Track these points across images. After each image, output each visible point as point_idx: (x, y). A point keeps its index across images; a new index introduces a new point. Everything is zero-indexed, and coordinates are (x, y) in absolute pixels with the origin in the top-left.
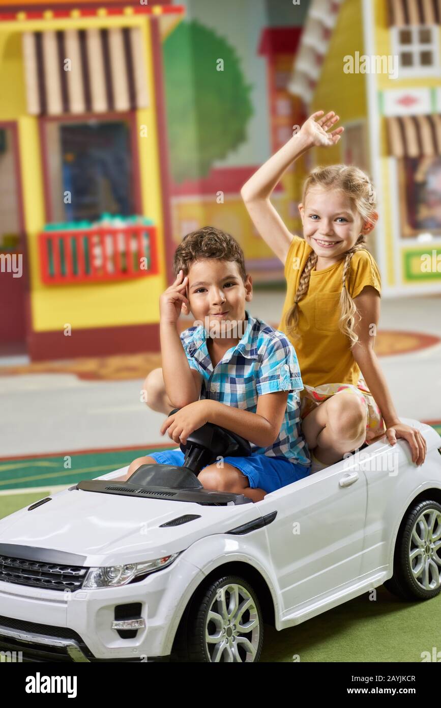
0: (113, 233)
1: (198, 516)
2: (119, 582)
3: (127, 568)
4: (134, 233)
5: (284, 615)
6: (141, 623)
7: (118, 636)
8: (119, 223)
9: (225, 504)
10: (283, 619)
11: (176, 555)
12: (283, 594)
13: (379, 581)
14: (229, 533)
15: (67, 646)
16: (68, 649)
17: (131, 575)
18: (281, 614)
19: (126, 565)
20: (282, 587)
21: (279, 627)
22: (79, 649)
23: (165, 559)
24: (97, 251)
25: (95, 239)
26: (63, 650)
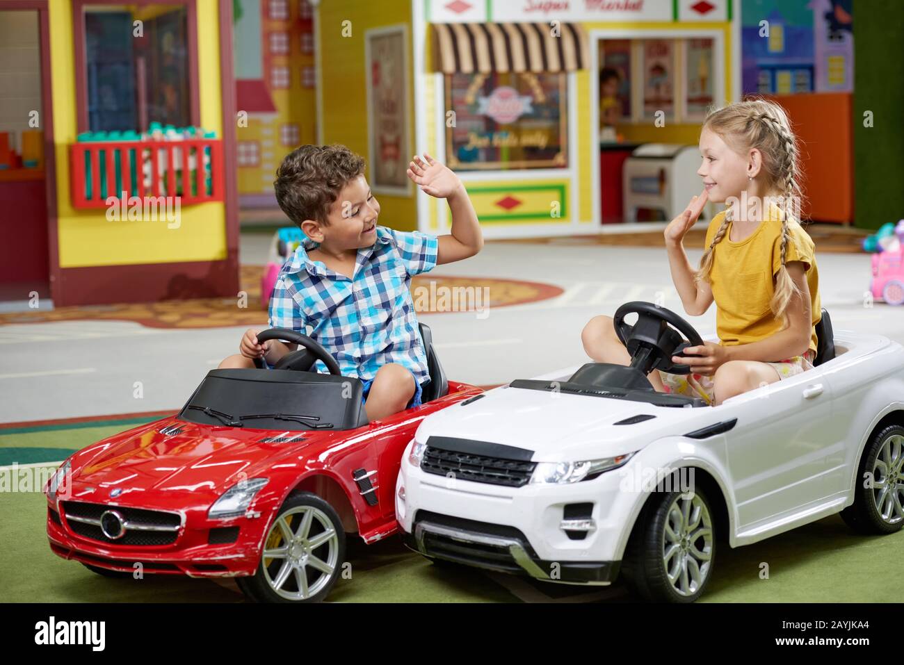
0: (168, 146)
1: (654, 417)
2: (568, 480)
3: (578, 465)
4: (193, 147)
5: (740, 532)
6: (592, 524)
7: (565, 536)
8: (173, 135)
9: (681, 406)
10: (739, 536)
11: (631, 455)
12: (740, 508)
13: (839, 506)
14: (687, 436)
15: (510, 545)
16: (511, 548)
17: (583, 471)
18: (736, 529)
19: (578, 462)
20: (738, 502)
21: (733, 544)
22: (523, 549)
23: (617, 459)
24: (147, 168)
25: (145, 154)
26: (506, 550)
